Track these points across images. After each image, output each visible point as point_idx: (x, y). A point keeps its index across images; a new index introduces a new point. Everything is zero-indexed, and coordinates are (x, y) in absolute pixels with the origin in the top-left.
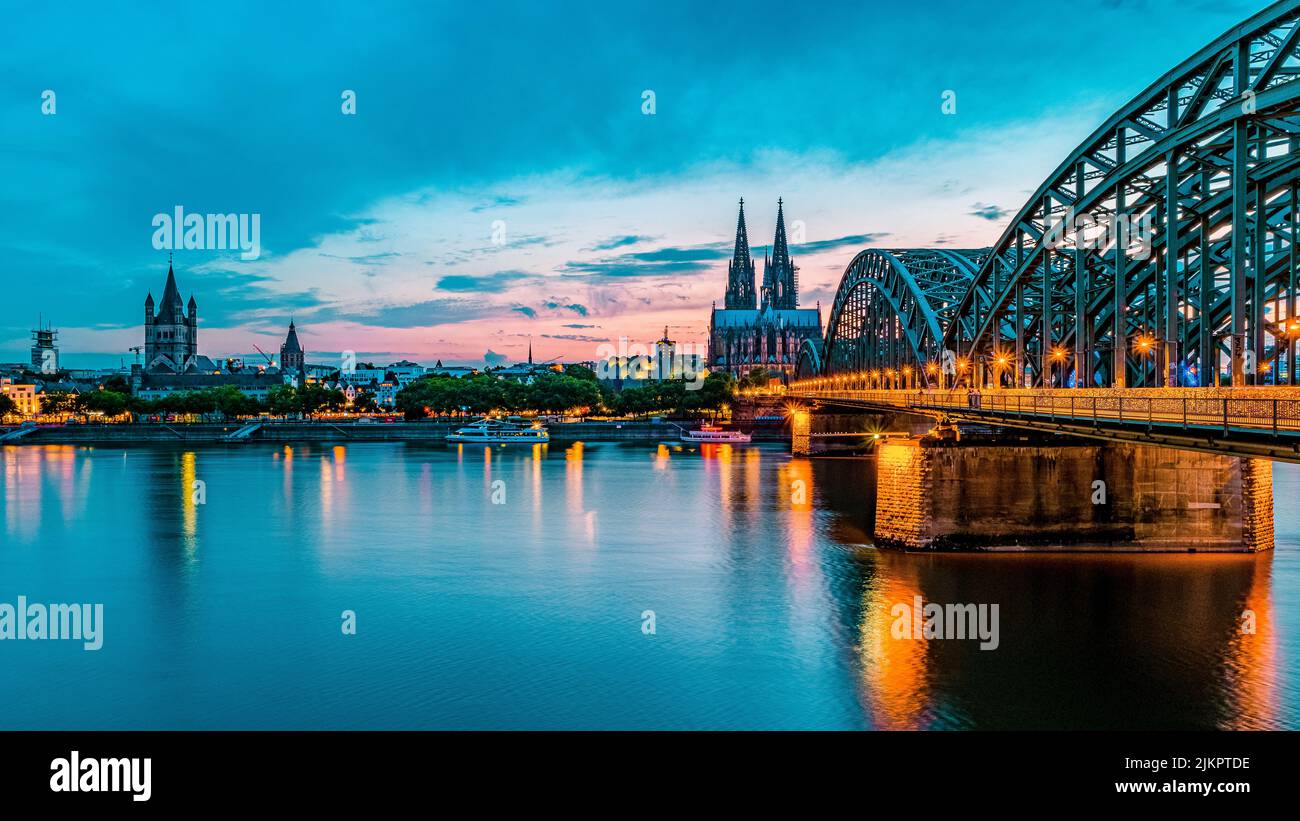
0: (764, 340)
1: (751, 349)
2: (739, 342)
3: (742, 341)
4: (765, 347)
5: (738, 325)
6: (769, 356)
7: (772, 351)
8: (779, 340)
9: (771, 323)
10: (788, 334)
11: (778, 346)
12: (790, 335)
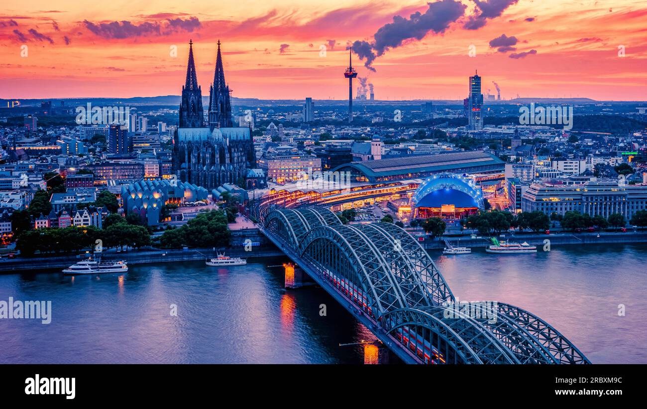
0: (217, 156)
1: (208, 162)
2: (199, 154)
3: (201, 155)
4: (217, 160)
5: (195, 139)
6: (221, 166)
7: (223, 161)
8: (227, 155)
9: (221, 143)
10: (233, 150)
11: (227, 159)
12: (235, 151)
